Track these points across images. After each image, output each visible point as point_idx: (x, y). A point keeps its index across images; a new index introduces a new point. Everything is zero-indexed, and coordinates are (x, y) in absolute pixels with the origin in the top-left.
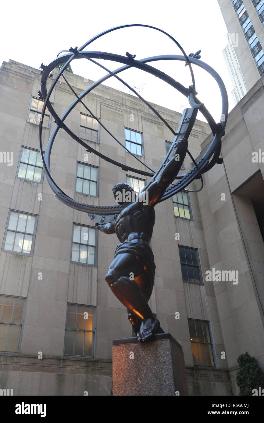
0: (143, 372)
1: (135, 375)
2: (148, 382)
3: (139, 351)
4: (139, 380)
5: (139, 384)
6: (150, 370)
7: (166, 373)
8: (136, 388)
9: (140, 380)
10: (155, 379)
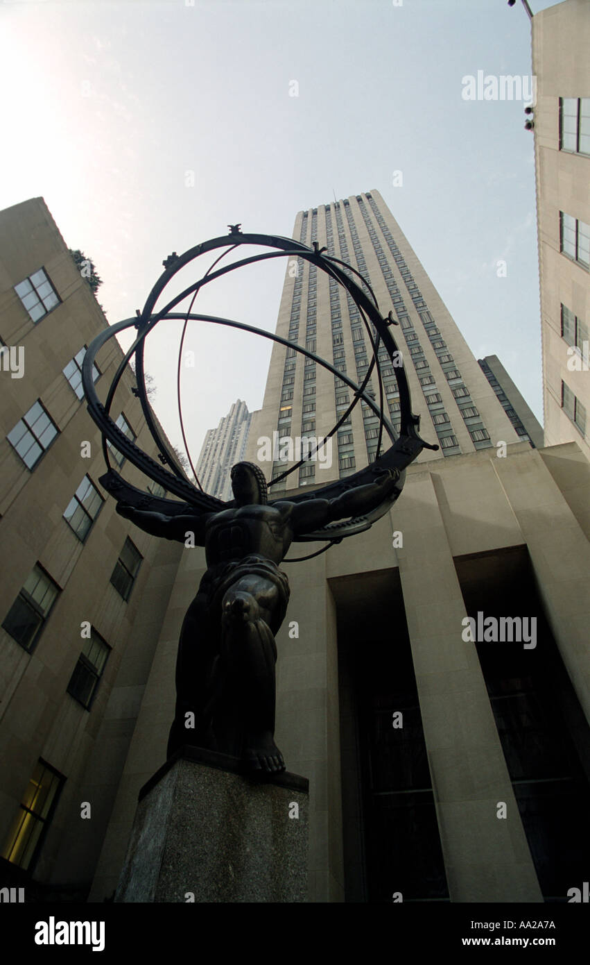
0: (242, 850)
1: (224, 853)
2: (251, 881)
3: (243, 794)
4: (230, 868)
5: (230, 879)
6: (260, 851)
7: (293, 871)
8: (219, 889)
9: (235, 868)
10: (268, 877)
